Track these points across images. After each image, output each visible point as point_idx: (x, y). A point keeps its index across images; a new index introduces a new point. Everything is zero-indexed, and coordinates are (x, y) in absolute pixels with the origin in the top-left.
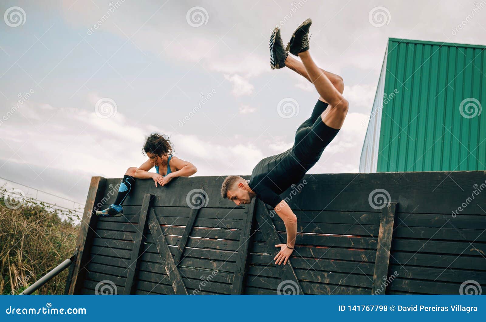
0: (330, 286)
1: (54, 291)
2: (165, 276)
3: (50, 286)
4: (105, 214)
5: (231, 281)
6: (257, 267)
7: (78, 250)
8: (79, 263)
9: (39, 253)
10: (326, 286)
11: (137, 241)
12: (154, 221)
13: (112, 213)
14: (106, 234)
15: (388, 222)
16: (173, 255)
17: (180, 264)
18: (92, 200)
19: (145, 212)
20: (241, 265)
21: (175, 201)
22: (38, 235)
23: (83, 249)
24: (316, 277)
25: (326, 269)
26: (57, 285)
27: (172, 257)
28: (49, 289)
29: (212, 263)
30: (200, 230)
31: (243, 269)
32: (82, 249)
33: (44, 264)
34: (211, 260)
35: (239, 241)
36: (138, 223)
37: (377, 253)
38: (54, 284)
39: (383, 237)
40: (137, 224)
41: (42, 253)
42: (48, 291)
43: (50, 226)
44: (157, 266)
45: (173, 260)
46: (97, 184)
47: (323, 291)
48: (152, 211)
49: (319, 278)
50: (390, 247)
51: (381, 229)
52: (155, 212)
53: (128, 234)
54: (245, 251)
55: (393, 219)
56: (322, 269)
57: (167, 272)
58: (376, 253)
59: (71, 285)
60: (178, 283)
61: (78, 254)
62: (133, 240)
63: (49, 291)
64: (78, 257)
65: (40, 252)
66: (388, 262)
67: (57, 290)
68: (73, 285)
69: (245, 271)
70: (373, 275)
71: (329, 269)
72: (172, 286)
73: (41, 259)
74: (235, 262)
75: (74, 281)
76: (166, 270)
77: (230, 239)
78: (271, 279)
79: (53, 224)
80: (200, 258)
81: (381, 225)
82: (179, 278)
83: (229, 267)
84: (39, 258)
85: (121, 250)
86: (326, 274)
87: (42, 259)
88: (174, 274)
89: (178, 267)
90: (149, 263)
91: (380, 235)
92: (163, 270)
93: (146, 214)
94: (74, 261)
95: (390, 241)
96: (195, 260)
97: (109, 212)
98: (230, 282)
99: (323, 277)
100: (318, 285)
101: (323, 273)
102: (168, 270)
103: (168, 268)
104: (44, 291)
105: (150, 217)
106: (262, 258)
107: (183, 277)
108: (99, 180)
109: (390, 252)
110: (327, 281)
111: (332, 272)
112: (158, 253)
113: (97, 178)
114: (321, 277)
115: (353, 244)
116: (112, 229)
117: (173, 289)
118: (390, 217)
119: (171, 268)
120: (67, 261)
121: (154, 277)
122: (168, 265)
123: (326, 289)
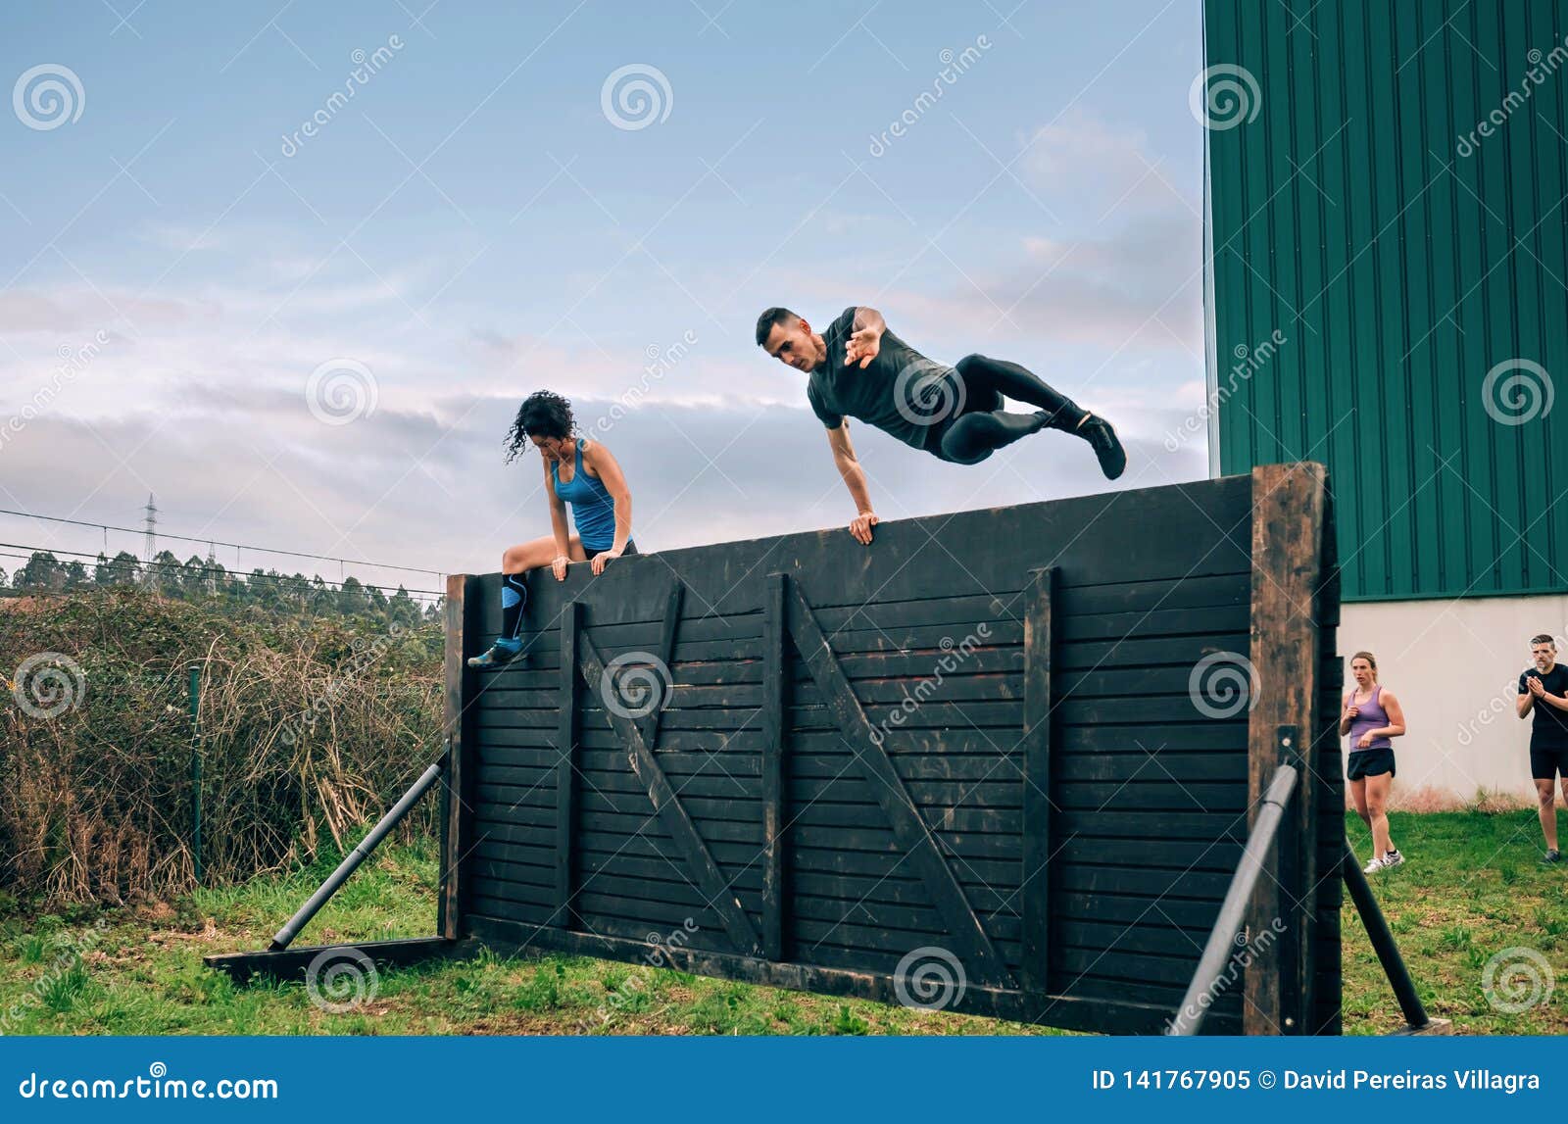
0: (948, 757)
1: (427, 825)
2: (632, 775)
3: (416, 813)
4: (487, 663)
5: (760, 771)
6: (806, 735)
7: (450, 742)
8: (456, 768)
9: (376, 744)
10: (941, 759)
11: (566, 706)
12: (590, 660)
13: (502, 656)
14: (500, 699)
15: (1039, 612)
16: (641, 730)
17: (655, 748)
18: (457, 630)
19: (570, 643)
20: (772, 735)
21: (627, 612)
22: (363, 702)
23: (459, 737)
24: (920, 742)
25: (936, 724)
26: (431, 810)
27: (638, 735)
28: (413, 820)
29: (717, 737)
30: (685, 669)
31: (777, 740)
32: (457, 739)
33: (391, 766)
34: (716, 730)
35: (761, 683)
36: (558, 668)
37: (1026, 680)
38: (423, 809)
39: (1034, 645)
40: (557, 671)
41: (382, 741)
42: (414, 826)
43: (388, 674)
44: (613, 756)
45: (642, 740)
46: (460, 592)
47: (936, 768)
48: (585, 639)
49: (926, 742)
50: (1049, 663)
51: (1028, 629)
52: (590, 640)
53: (545, 694)
54: (776, 705)
55: (1048, 604)
56: (929, 724)
57: (634, 766)
58: (1023, 679)
59: (451, 818)
60: (658, 787)
61: (451, 750)
62: (554, 705)
63: (416, 825)
64: (454, 757)
65: (375, 739)
66: (1048, 695)
67: (433, 821)
68: (454, 817)
69: (782, 747)
70: (1022, 726)
71: (942, 723)
72: (647, 794)
73: (383, 756)
74: (760, 730)
75: (455, 810)
76: (632, 762)
77: (746, 680)
78: (837, 757)
79: (392, 669)
80: (694, 730)
81: (1027, 618)
82: (658, 776)
83: (753, 742)
84: (378, 754)
85: (537, 732)
86: (937, 734)
87: (385, 756)
88: (647, 768)
89: (654, 754)
90: (596, 753)
91: (1028, 640)
92: (626, 762)
93: (572, 647)
94: (447, 768)
95: (1047, 651)
96: (684, 734)
97: (495, 656)
98: (758, 773)
99: (932, 740)
100: (924, 758)
101: (933, 732)
102: (635, 762)
103: (633, 757)
104: (405, 828)
105: (583, 654)
106: (812, 715)
107: (667, 774)
108: (462, 583)
109: (1048, 674)
110: (941, 748)
111: (951, 728)
112: (610, 729)
113: (457, 578)
114: (929, 742)
115: (981, 665)
116: (511, 686)
117: (651, 801)
118: (1042, 600)
119: (641, 759)
120: (433, 769)
121: (610, 781)
122: (633, 751)
123: (941, 764)
